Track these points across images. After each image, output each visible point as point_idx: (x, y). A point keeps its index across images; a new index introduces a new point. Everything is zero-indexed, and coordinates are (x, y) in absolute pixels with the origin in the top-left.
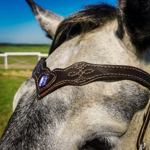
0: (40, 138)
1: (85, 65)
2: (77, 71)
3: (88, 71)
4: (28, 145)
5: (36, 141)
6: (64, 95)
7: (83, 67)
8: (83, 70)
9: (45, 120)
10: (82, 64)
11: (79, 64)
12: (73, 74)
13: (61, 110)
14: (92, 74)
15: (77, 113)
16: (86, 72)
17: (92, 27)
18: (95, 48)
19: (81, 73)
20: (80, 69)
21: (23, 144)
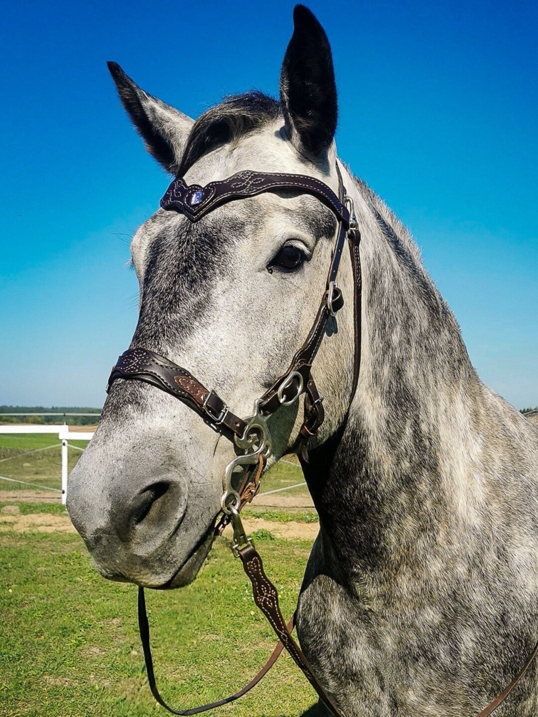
0: (216, 259)
1: (252, 173)
2: (244, 181)
3: (257, 180)
4: (203, 269)
5: (213, 263)
6: (234, 212)
7: (249, 176)
8: (250, 180)
9: (219, 240)
10: (248, 173)
11: (244, 173)
12: (237, 185)
13: (237, 227)
14: (262, 184)
15: (260, 227)
16: (254, 181)
17: (248, 126)
18: (260, 155)
19: (248, 183)
20: (247, 178)
21: (195, 269)
